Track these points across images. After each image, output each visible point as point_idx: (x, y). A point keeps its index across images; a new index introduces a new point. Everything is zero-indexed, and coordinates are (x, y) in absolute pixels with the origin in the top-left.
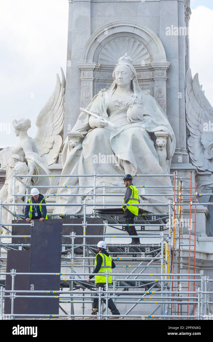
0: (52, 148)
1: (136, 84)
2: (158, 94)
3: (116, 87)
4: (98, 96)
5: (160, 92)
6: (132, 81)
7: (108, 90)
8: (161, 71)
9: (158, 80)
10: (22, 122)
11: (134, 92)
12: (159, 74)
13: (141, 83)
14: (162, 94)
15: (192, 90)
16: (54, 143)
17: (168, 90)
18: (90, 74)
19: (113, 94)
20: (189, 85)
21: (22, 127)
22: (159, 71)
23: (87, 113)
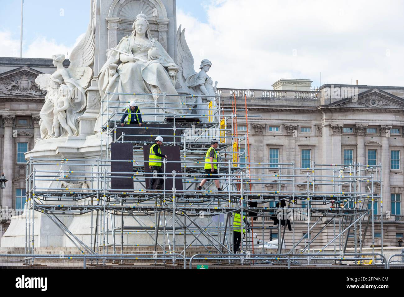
0: (83, 75)
1: (149, 33)
2: (161, 41)
3: (135, 35)
4: (124, 41)
5: (163, 40)
6: (146, 31)
7: (130, 37)
8: (163, 25)
9: (161, 31)
10: (60, 57)
11: (148, 39)
12: (162, 28)
13: (152, 33)
14: (164, 41)
15: (180, 39)
16: (84, 72)
17: (167, 38)
18: (114, 25)
19: (135, 39)
20: (178, 36)
21: (60, 60)
22: (162, 25)
23: (117, 52)
